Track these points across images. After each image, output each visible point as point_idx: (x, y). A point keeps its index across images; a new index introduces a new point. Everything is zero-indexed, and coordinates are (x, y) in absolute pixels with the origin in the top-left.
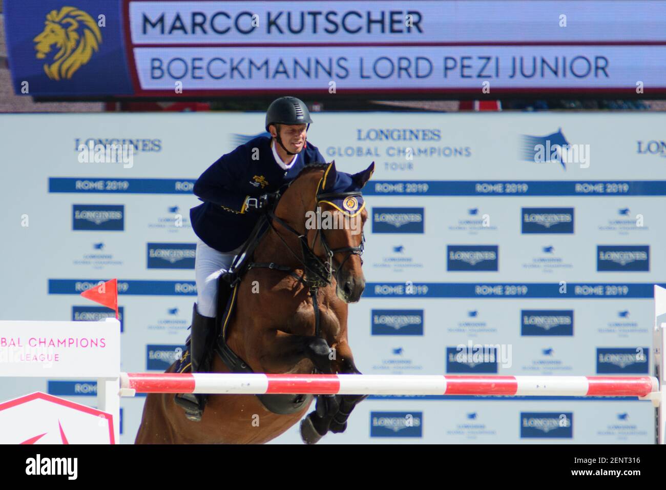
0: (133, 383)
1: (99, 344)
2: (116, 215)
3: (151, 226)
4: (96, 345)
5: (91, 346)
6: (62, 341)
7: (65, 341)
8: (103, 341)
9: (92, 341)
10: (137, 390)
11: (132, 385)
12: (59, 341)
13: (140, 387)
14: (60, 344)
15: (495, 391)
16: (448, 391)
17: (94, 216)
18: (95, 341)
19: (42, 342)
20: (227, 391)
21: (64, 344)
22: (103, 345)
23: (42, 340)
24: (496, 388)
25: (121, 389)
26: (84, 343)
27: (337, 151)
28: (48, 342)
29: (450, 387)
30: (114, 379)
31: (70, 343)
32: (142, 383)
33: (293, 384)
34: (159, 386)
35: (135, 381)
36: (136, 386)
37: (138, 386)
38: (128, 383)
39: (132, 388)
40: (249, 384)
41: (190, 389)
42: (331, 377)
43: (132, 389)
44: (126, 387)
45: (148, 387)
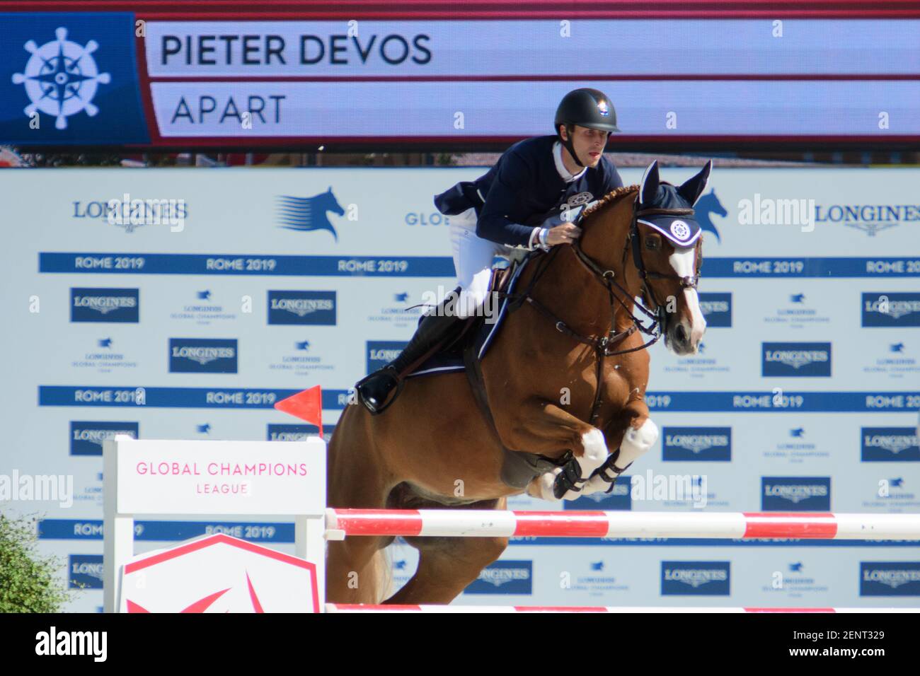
0: (342, 522)
1: (299, 470)
2: (128, 302)
3: (174, 316)
4: (295, 472)
5: (289, 474)
6: (250, 467)
7: (254, 467)
8: (303, 467)
9: (289, 467)
10: (347, 532)
11: (341, 525)
12: (247, 467)
13: (352, 528)
14: (248, 471)
15: (809, 533)
16: (748, 534)
17: (99, 303)
18: (293, 468)
19: (226, 469)
20: (463, 533)
21: (253, 470)
22: (303, 472)
23: (225, 466)
24: (809, 530)
25: (327, 530)
26: (279, 469)
27: (419, 218)
28: (232, 469)
29: (750, 528)
30: (318, 517)
31: (261, 470)
32: (353, 522)
33: (549, 525)
34: (376, 526)
35: (345, 520)
36: (346, 526)
37: (348, 526)
38: (336, 522)
39: (341, 529)
40: (491, 524)
41: (415, 530)
42: (596, 514)
43: (341, 531)
44: (333, 528)
45: (362, 527)
